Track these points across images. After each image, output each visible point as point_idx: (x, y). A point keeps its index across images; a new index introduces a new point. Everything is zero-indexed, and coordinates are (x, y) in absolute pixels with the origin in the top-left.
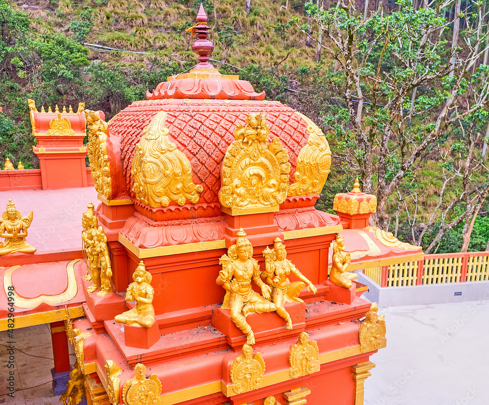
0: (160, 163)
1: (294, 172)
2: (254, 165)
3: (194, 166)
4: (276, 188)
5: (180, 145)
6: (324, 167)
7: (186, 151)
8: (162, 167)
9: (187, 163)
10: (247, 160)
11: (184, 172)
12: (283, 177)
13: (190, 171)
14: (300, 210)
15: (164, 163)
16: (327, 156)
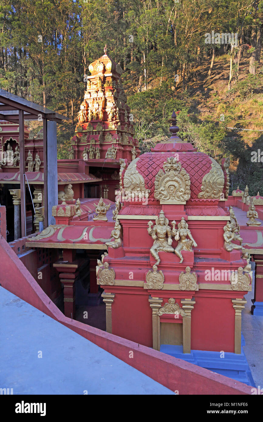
0: (130, 179)
1: (201, 186)
2: (172, 181)
3: (146, 181)
4: (183, 193)
5: (140, 171)
6: (220, 185)
7: (143, 174)
8: (131, 180)
9: (142, 180)
10: (168, 179)
11: (141, 183)
12: (187, 187)
13: (144, 183)
14: (208, 207)
15: (132, 179)
16: (221, 179)
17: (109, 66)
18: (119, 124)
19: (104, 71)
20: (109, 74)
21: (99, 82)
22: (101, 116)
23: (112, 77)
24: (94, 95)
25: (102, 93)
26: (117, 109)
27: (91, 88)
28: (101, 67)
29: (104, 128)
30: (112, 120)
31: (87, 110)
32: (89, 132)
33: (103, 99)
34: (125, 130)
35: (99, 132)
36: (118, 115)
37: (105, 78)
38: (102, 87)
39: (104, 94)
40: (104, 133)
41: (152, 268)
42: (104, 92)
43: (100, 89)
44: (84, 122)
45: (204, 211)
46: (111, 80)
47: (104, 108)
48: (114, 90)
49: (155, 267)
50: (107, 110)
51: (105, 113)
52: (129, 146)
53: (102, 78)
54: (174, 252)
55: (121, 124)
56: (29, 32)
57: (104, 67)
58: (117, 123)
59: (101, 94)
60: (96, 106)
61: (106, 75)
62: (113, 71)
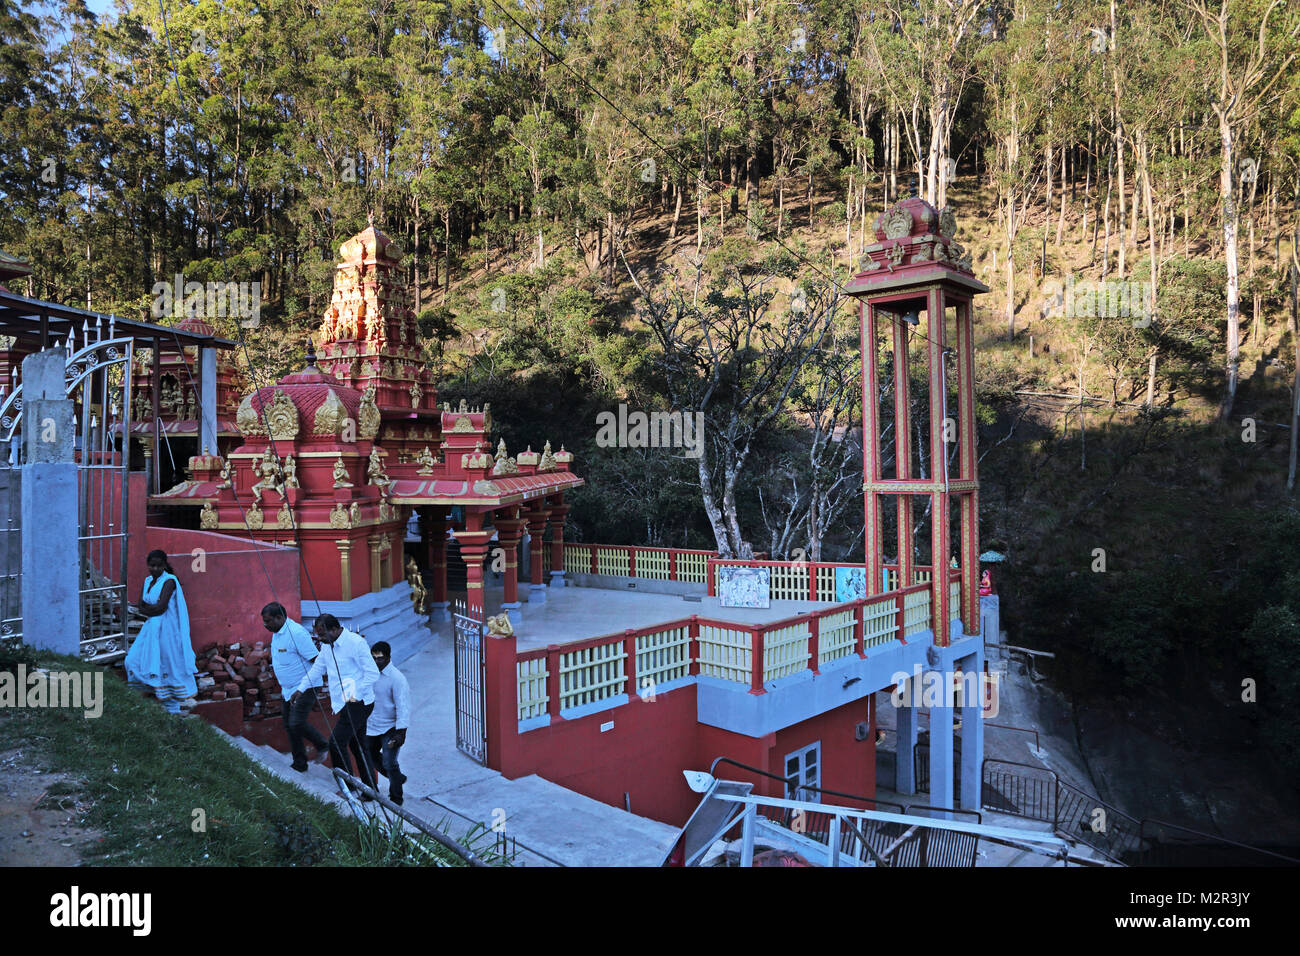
2: (280, 414)
4: (291, 427)
17: (372, 247)
18: (384, 345)
19: (365, 255)
20: (372, 261)
21: (355, 274)
22: (355, 331)
23: (377, 265)
24: (347, 296)
25: (359, 293)
26: (383, 319)
27: (341, 283)
28: (359, 250)
29: (359, 352)
30: (373, 338)
31: (335, 322)
32: (336, 359)
33: (361, 303)
34: (399, 354)
35: (351, 358)
36: (382, 330)
37: (365, 267)
38: (361, 283)
39: (363, 295)
40: (360, 361)
41: (251, 507)
42: (362, 291)
43: (356, 286)
44: (329, 342)
45: (318, 448)
46: (374, 270)
47: (362, 318)
48: (378, 288)
49: (254, 505)
50: (366, 322)
51: (362, 327)
52: (407, 382)
53: (360, 267)
54: (275, 490)
55: (388, 345)
56: (302, 158)
57: (365, 249)
58: (380, 343)
59: (357, 294)
60: (348, 314)
61: (366, 263)
62: (380, 255)
